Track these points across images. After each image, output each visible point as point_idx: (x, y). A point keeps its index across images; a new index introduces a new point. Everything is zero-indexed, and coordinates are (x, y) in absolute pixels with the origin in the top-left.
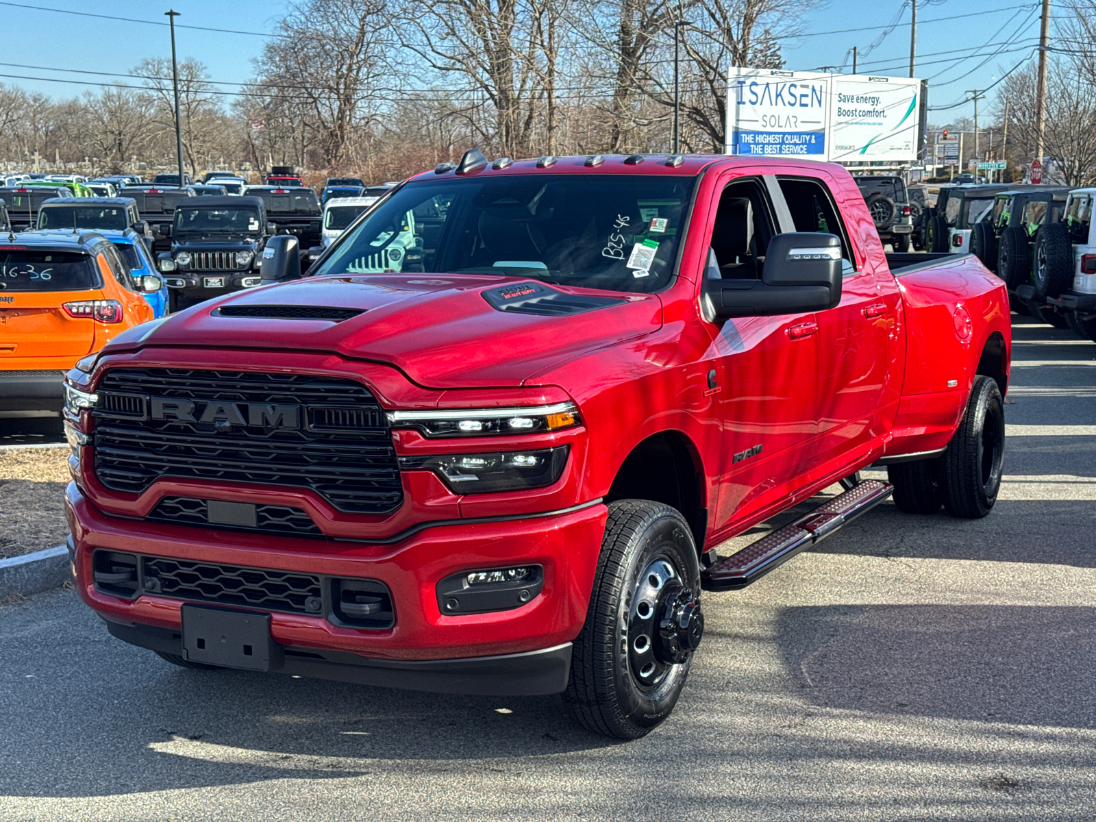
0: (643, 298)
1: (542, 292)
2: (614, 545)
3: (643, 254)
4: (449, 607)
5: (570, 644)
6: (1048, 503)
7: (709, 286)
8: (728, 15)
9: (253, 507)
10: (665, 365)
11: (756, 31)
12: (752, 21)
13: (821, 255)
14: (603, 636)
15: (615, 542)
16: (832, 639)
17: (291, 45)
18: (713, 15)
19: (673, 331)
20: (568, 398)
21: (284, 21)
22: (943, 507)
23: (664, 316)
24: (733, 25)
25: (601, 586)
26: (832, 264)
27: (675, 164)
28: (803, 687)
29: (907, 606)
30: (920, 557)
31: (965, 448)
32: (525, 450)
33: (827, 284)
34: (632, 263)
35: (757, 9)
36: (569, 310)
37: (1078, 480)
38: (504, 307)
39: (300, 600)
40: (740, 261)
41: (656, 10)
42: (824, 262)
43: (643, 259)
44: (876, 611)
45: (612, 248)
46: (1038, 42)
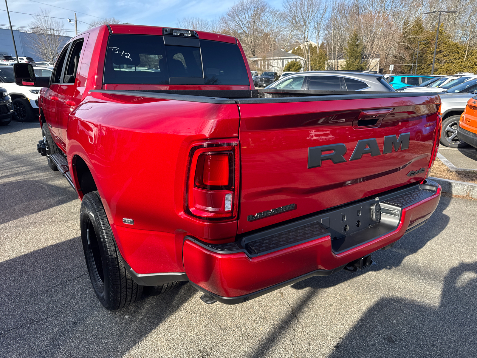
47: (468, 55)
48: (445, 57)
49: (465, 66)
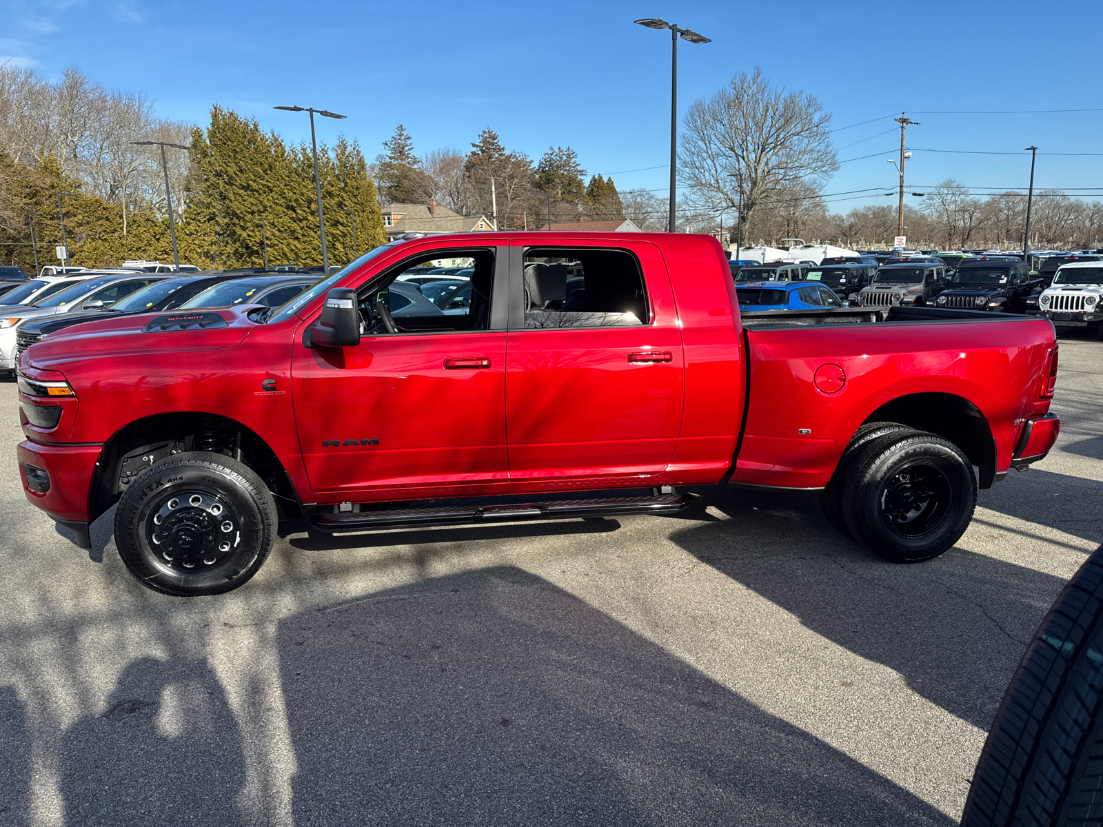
20: (64, 379)
47: (129, 225)
48: (81, 228)
49: (130, 247)
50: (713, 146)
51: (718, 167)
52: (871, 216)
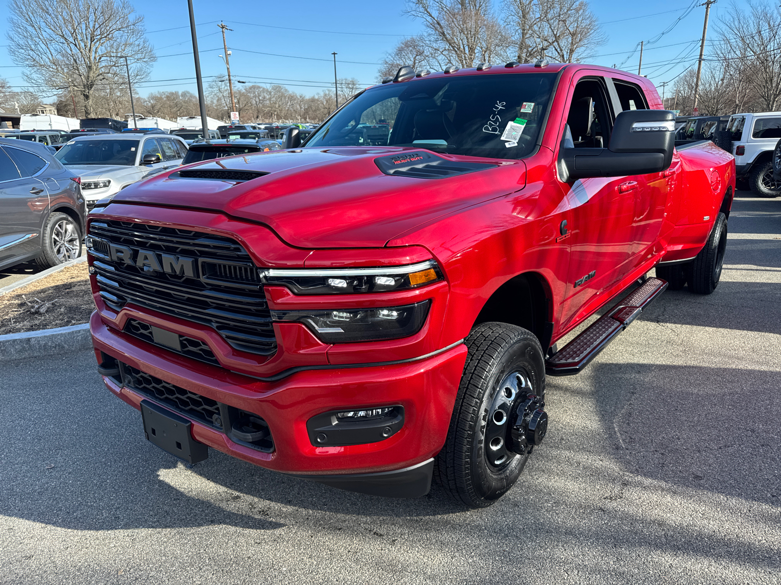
0: (512, 163)
1: (429, 158)
2: (475, 369)
3: (514, 129)
4: (319, 440)
5: (432, 459)
6: (746, 284)
7: (564, 153)
8: (563, 49)
9: (177, 336)
10: (526, 217)
11: (575, 56)
12: (573, 51)
13: (659, 127)
14: (462, 447)
15: (476, 367)
16: (633, 397)
17: (388, 70)
18: (556, 50)
19: (535, 188)
20: (431, 256)
21: (385, 60)
22: (686, 285)
23: (527, 178)
24: (565, 53)
25: (462, 405)
26: (668, 134)
27: (542, 66)
28: (617, 449)
29: (679, 367)
30: (679, 323)
31: (707, 256)
32: (390, 306)
33: (662, 151)
34: (505, 136)
35: (575, 46)
36: (446, 173)
37: (758, 268)
38: (392, 171)
39: (211, 414)
40: (582, 140)
41: (532, 50)
42: (661, 133)
43: (514, 133)
44: (659, 371)
45: (491, 125)
46: (698, 57)
50: (44, 33)
51: (53, 51)
52: (165, 99)
